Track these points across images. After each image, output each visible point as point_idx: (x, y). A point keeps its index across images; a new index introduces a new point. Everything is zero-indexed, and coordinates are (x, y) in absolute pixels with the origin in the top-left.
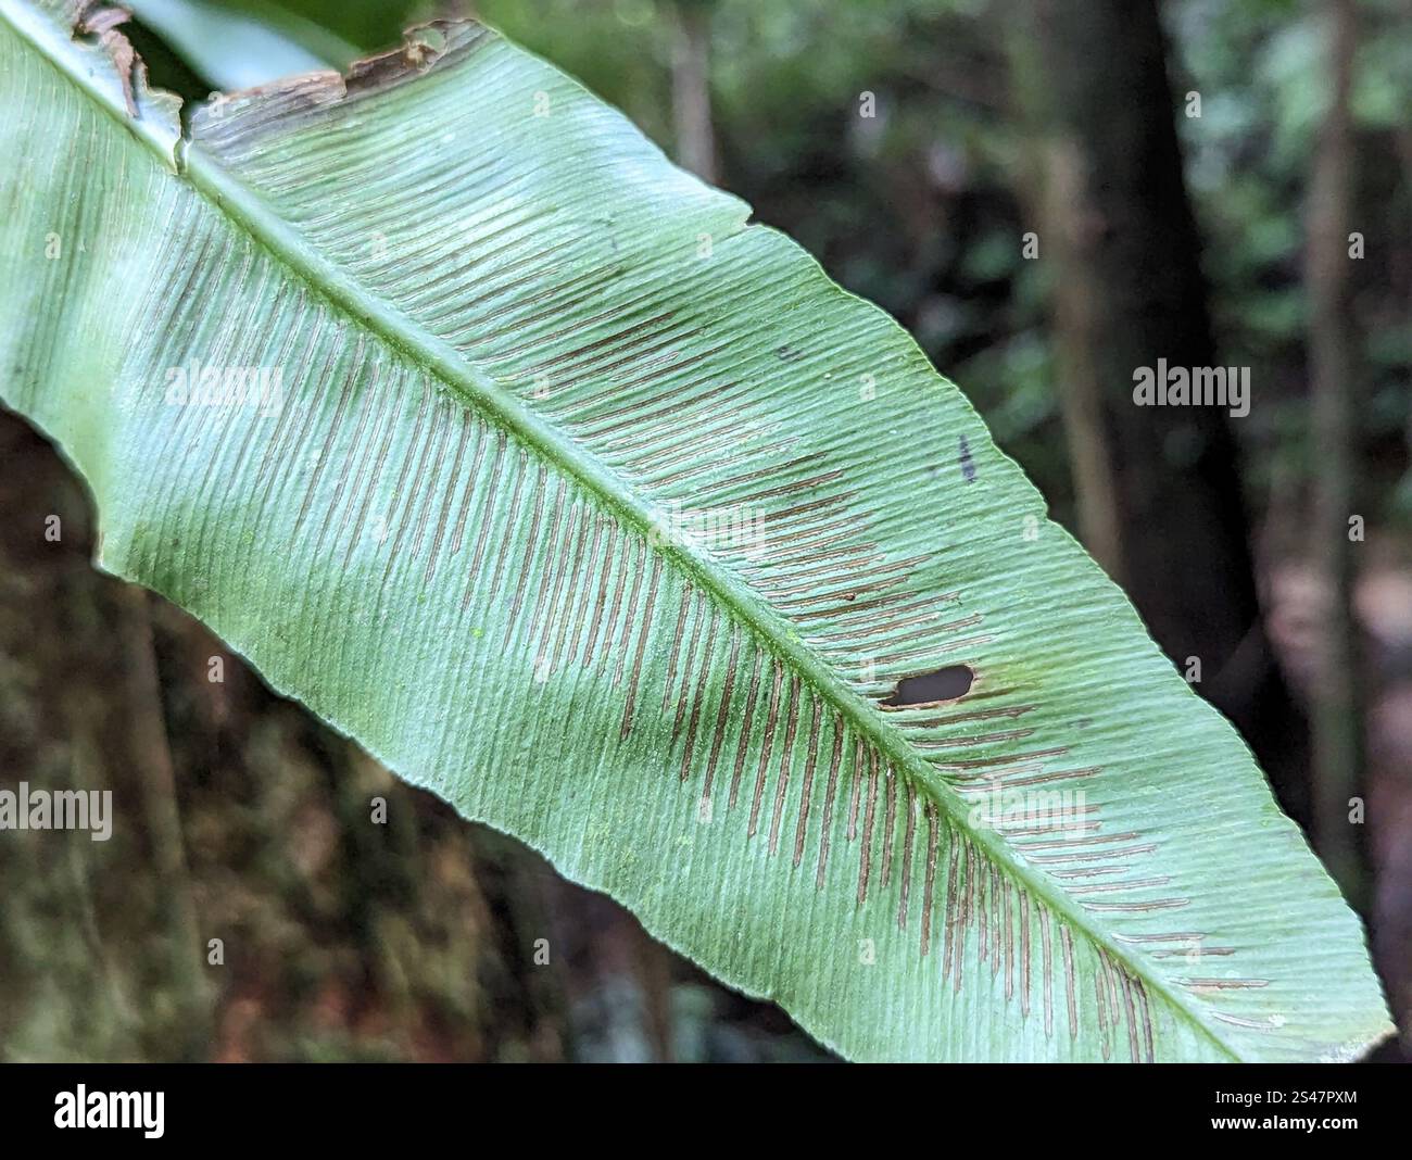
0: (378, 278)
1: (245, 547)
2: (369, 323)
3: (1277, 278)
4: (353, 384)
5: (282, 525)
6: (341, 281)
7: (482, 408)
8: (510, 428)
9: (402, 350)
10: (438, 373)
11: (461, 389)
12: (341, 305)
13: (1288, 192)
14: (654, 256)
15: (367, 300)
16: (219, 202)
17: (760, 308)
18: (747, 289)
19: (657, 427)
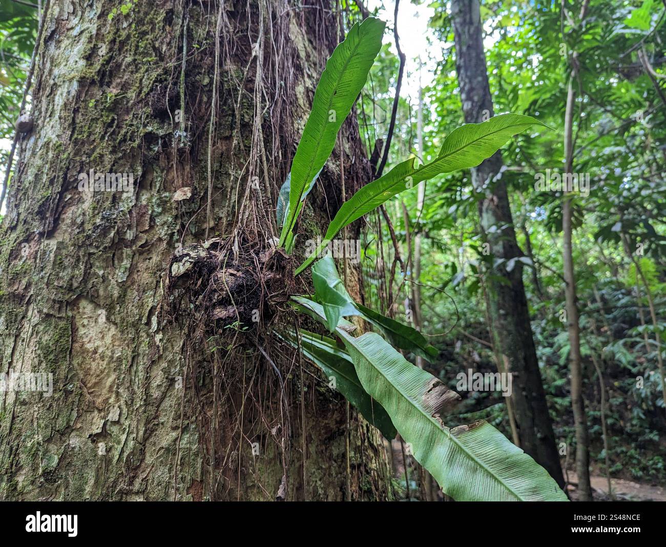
0: (477, 456)
1: (463, 492)
2: (477, 462)
3: (561, 392)
4: (475, 470)
5: (468, 489)
6: (473, 456)
7: (492, 476)
8: (496, 479)
9: (481, 467)
10: (486, 470)
11: (489, 473)
12: (473, 459)
13: (563, 371)
14: (512, 456)
15: (476, 459)
16: (456, 443)
17: (527, 465)
18: (525, 462)
19: (514, 480)
